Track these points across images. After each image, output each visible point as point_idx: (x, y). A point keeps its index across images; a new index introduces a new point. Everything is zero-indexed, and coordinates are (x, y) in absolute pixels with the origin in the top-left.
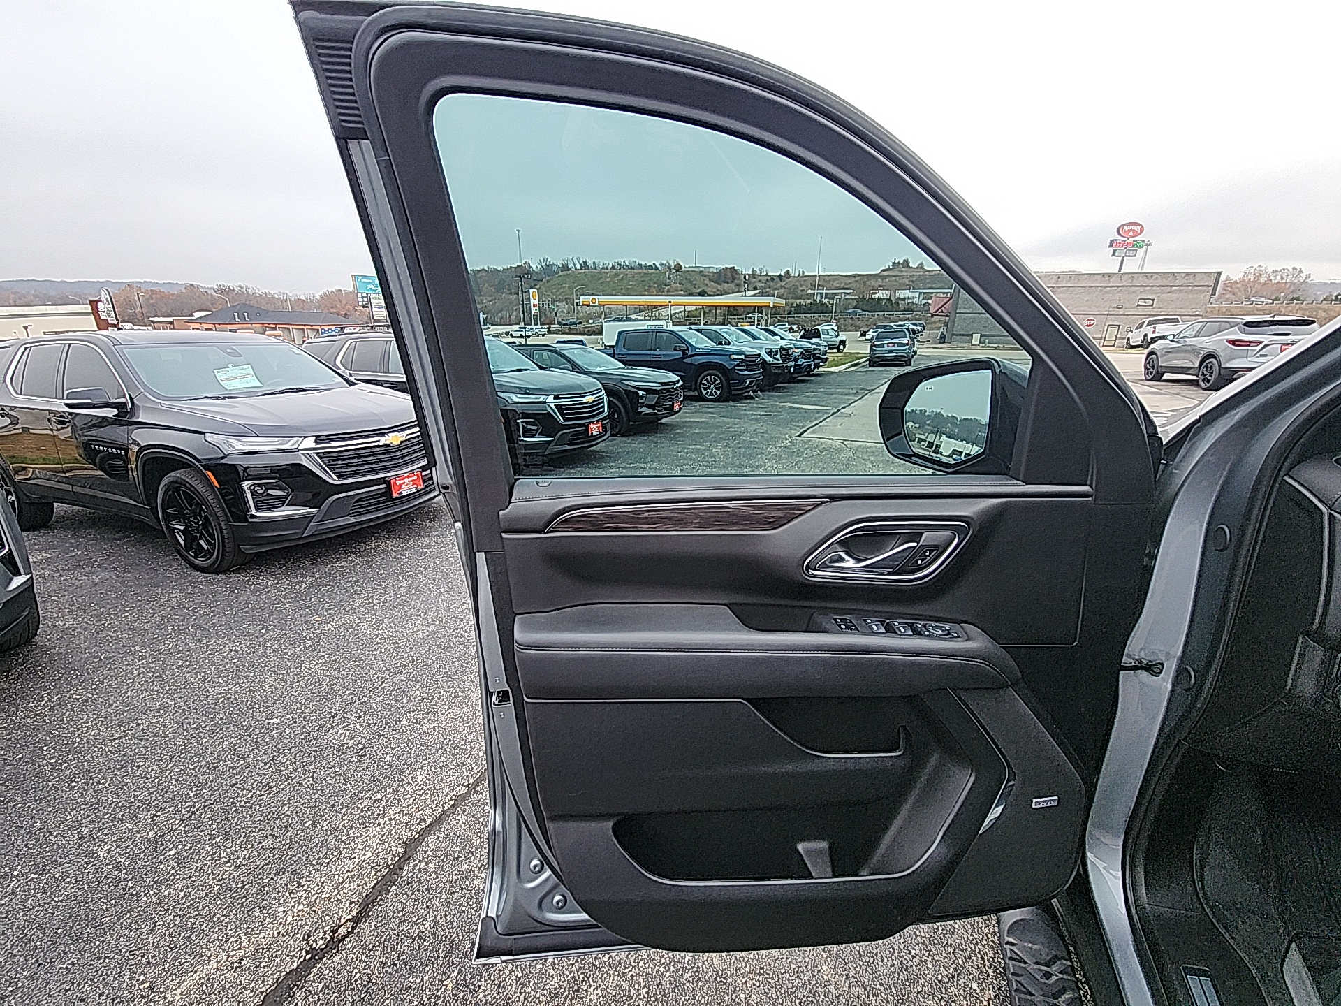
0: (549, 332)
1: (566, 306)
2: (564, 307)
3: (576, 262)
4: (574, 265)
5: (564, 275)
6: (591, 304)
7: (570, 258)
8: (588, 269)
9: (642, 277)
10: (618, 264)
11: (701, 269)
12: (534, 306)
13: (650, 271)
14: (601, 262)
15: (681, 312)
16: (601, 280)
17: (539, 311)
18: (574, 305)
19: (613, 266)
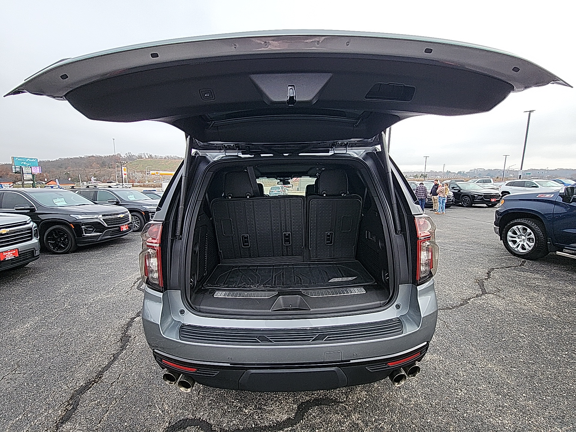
0: (133, 186)
2: (140, 175)
3: (146, 155)
4: (145, 156)
5: (140, 161)
6: (156, 174)
7: (143, 153)
8: (153, 158)
10: (168, 157)
12: (125, 174)
14: (159, 155)
16: (159, 164)
17: (127, 177)
18: (146, 174)
19: (165, 157)
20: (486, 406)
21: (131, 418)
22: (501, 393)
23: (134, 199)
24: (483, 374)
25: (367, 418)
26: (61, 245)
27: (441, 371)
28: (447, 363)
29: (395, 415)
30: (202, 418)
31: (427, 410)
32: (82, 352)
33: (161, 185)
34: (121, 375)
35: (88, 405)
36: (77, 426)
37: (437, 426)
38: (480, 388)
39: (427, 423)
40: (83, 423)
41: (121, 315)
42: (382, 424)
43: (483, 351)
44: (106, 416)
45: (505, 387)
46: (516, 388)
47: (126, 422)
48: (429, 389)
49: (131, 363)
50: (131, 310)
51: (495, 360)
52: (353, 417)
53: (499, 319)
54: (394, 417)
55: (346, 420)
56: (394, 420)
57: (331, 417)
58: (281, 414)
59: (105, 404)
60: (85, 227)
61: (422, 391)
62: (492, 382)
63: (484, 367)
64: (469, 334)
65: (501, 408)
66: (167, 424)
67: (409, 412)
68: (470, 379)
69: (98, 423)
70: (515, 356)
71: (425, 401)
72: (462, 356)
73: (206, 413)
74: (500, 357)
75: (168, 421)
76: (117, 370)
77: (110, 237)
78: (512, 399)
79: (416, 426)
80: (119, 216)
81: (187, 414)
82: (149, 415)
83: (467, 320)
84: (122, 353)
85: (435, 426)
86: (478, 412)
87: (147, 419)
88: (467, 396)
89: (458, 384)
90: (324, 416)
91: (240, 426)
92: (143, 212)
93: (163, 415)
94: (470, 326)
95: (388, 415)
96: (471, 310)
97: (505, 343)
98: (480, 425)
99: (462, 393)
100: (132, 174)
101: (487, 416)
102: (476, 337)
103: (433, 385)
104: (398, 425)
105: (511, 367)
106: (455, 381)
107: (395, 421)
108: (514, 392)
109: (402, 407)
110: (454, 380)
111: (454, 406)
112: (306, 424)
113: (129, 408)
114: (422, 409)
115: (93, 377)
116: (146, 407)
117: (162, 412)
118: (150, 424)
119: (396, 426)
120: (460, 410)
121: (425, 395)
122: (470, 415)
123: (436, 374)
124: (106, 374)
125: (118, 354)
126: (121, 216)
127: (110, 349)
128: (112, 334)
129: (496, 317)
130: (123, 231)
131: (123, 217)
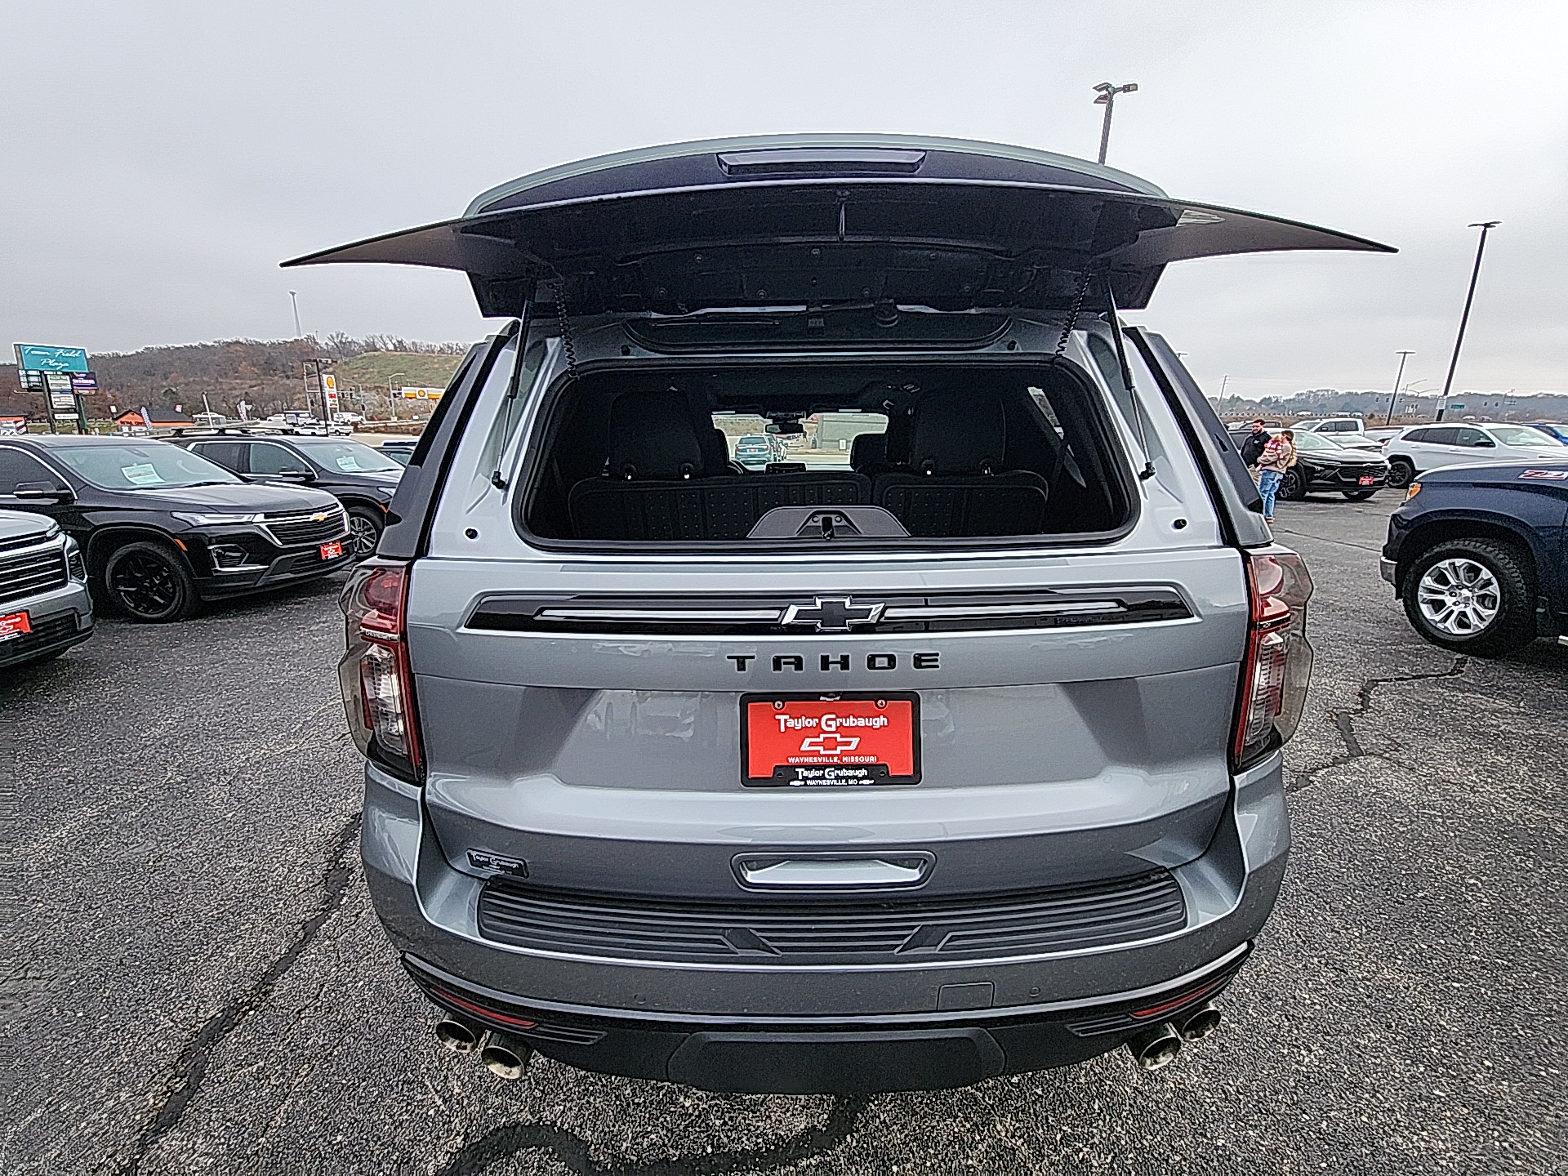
1: (377, 397)
2: (374, 398)
3: (387, 341)
4: (385, 344)
5: (370, 357)
6: (417, 397)
7: (378, 335)
8: (405, 350)
10: (449, 347)
12: (331, 396)
14: (424, 342)
16: (426, 366)
17: (337, 403)
18: (390, 397)
19: (441, 349)
20: (1381, 1098)
21: (356, 1120)
22: (1424, 1057)
23: (357, 468)
24: (1368, 1001)
25: (1041, 1131)
26: (157, 598)
27: (1247, 991)
28: (1263, 966)
29: (1120, 1122)
30: (559, 1124)
31: (1214, 1108)
32: (212, 916)
34: (326, 985)
35: (231, 1078)
36: (200, 1141)
37: (1245, 1160)
38: (1362, 1042)
39: (1217, 1148)
40: (216, 1134)
41: (325, 805)
42: (1085, 1150)
43: (1364, 930)
44: (282, 1112)
45: (1433, 1040)
46: (1463, 1043)
47: (339, 1130)
48: (1214, 1042)
49: (354, 951)
50: (353, 790)
51: (1400, 957)
52: (999, 1127)
53: (1404, 832)
54: (1119, 1129)
55: (978, 1138)
56: (1119, 1139)
57: (933, 1127)
58: (788, 1114)
59: (281, 1074)
60: (219, 548)
61: (1195, 1050)
62: (1397, 1025)
63: (1369, 977)
64: (1322, 876)
65: (1425, 1104)
66: (459, 1139)
67: (1162, 1114)
68: (1333, 1015)
69: (260, 1133)
70: (1455, 945)
71: (1206, 1080)
72: (1304, 943)
73: (571, 1109)
74: (1414, 947)
75: (463, 1130)
76: (314, 972)
77: (292, 576)
78: (1454, 1077)
79: (1185, 1160)
80: (312, 518)
81: (515, 1109)
82: (407, 1111)
83: (1312, 835)
84: (330, 918)
85: (1239, 1159)
86: (1361, 1115)
87: (401, 1124)
88: (1328, 1067)
89: (1298, 1029)
90: (914, 1123)
91: (672, 1151)
92: (382, 506)
93: (447, 1112)
94: (1320, 852)
95: (1100, 1122)
96: (1321, 805)
97: (1426, 905)
98: (1367, 1155)
99: (1313, 1057)
100: (351, 394)
101: (1386, 1128)
102: (1340, 887)
103: (1226, 1031)
104: (1131, 1155)
105: (1447, 978)
106: (1289, 1020)
107: (1123, 1142)
108: (1460, 1054)
109: (1139, 1099)
110: (1286, 1017)
111: (1292, 1099)
112: (862, 1147)
113: (349, 1087)
114: (1198, 1107)
115: (245, 991)
116: (397, 1085)
117: (445, 1101)
118: (408, 1140)
119: (1127, 1159)
120: (1308, 1111)
121: (1204, 1062)
122: (1338, 1125)
123: (1234, 999)
124: (283, 984)
125: (317, 922)
126: (320, 516)
127: (294, 908)
128: (301, 861)
129: (1395, 825)
130: (327, 560)
131: (326, 519)
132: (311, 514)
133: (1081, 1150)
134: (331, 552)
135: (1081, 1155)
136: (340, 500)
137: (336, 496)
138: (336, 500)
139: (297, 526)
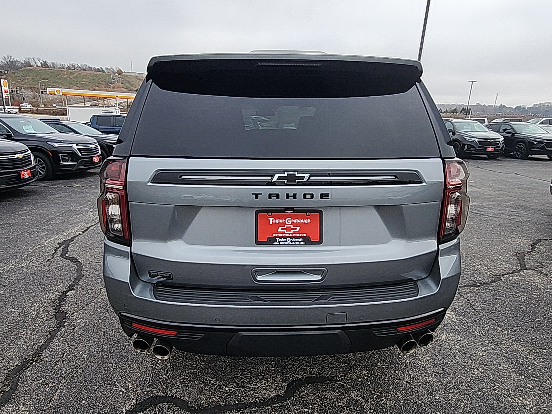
0: (20, 111)
1: (32, 93)
2: (30, 93)
3: (37, 61)
4: (36, 63)
5: (27, 70)
6: (56, 94)
7: (32, 57)
8: (48, 67)
9: (92, 76)
10: (73, 66)
11: (136, 75)
12: (5, 92)
13: (99, 73)
14: (58, 63)
15: (125, 102)
16: (60, 76)
17: (9, 96)
18: (39, 93)
19: (68, 66)
20: (504, 385)
21: (89, 396)
22: (525, 373)
23: (34, 132)
24: (505, 355)
25: (368, 395)
27: (457, 351)
28: (465, 343)
29: (399, 392)
30: (174, 396)
31: (437, 388)
32: (6, 330)
33: (66, 110)
34: (66, 353)
35: (31, 385)
36: (22, 407)
37: (446, 403)
38: (500, 368)
39: (436, 399)
40: (28, 404)
41: (47, 288)
42: (385, 400)
43: (510, 331)
44: (57, 395)
45: (530, 368)
46: (543, 370)
47: (83, 400)
48: (441, 367)
49: (75, 342)
50: (60, 282)
51: (522, 341)
52: (352, 394)
53: (535, 298)
54: (399, 394)
55: (343, 397)
56: (398, 397)
57: (326, 394)
58: (268, 391)
59: (53, 383)
61: (433, 370)
62: (516, 363)
63: (508, 347)
64: (497, 313)
65: (522, 388)
66: (134, 401)
67: (416, 389)
68: (490, 359)
69: (48, 402)
70: (547, 337)
71: (435, 379)
72: (484, 336)
73: (179, 391)
74: (529, 338)
75: (135, 398)
76: (59, 349)
77: (6, 187)
78: (537, 381)
79: (423, 402)
80: (16, 156)
81: (156, 392)
82: (110, 393)
83: (496, 299)
84: (61, 330)
85: (444, 403)
86: (495, 390)
87: (109, 397)
88: (484, 375)
89: (475, 363)
90: (318, 393)
91: (221, 403)
92: (49, 152)
93: (128, 393)
94: (498, 305)
95: (392, 392)
96: (503, 288)
97: (538, 324)
98: (495, 403)
99: (479, 372)
100: (17, 91)
101: (505, 395)
102: (503, 317)
103: (446, 364)
104: (403, 401)
105: (541, 348)
106: (472, 360)
107: (400, 398)
108: (541, 373)
109: (408, 385)
110: (471, 360)
111: (468, 385)
112: (298, 400)
113: (84, 386)
114: (430, 387)
115: (29, 356)
116: (105, 385)
117: (126, 390)
118: (113, 402)
119: (401, 402)
120: (474, 389)
121: (435, 374)
122: (485, 393)
123: (451, 354)
124: (46, 353)
125: (55, 332)
126: (20, 156)
127: (43, 326)
128: (41, 310)
129: (533, 295)
130: (24, 179)
131: (23, 157)
132: (15, 154)
133: (383, 400)
134: (26, 175)
135: (383, 402)
136: (29, 148)
137: (27, 146)
138: (27, 148)
139: (8, 161)
